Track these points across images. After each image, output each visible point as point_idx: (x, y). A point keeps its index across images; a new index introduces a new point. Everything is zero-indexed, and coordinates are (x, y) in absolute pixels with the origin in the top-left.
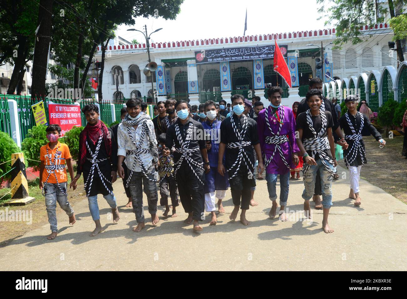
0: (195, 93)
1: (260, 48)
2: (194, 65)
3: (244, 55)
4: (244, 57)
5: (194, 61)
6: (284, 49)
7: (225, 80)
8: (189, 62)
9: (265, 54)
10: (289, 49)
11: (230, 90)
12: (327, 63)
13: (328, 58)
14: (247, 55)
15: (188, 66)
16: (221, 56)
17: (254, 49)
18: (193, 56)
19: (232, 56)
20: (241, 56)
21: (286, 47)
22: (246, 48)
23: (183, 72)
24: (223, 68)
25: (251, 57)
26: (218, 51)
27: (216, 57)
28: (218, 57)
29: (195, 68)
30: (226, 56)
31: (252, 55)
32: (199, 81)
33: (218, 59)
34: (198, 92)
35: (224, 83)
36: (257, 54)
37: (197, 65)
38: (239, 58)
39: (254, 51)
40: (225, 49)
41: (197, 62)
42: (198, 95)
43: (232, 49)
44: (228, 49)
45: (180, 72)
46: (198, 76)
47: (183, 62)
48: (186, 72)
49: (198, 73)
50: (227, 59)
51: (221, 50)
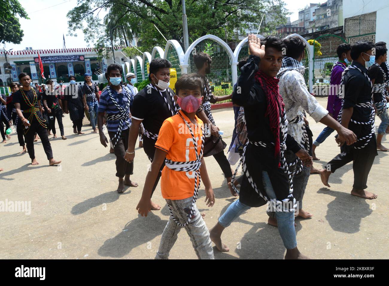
0: (36, 80)
1: (70, 56)
2: (34, 65)
3: (62, 60)
4: (62, 61)
5: (33, 63)
6: (82, 57)
7: (53, 73)
8: (30, 63)
9: (73, 59)
10: (85, 57)
11: (56, 77)
12: (104, 64)
13: (105, 61)
14: (64, 60)
15: (30, 65)
16: (49, 60)
17: (67, 57)
18: (33, 60)
19: (55, 60)
20: (60, 60)
21: (84, 56)
22: (63, 56)
23: (28, 68)
24: (51, 66)
25: (66, 61)
26: (47, 57)
27: (46, 60)
28: (48, 61)
29: (35, 66)
30: (52, 60)
31: (66, 59)
32: (38, 73)
33: (47, 62)
34: (37, 79)
35: (52, 74)
36: (69, 59)
37: (36, 65)
38: (59, 61)
39: (67, 58)
40: (51, 56)
41: (35, 63)
42: (38, 80)
43: (55, 56)
44: (53, 57)
45: (26, 68)
46: (37, 70)
47: (27, 63)
48: (30, 68)
49: (36, 69)
50: (53, 61)
51: (48, 57)
